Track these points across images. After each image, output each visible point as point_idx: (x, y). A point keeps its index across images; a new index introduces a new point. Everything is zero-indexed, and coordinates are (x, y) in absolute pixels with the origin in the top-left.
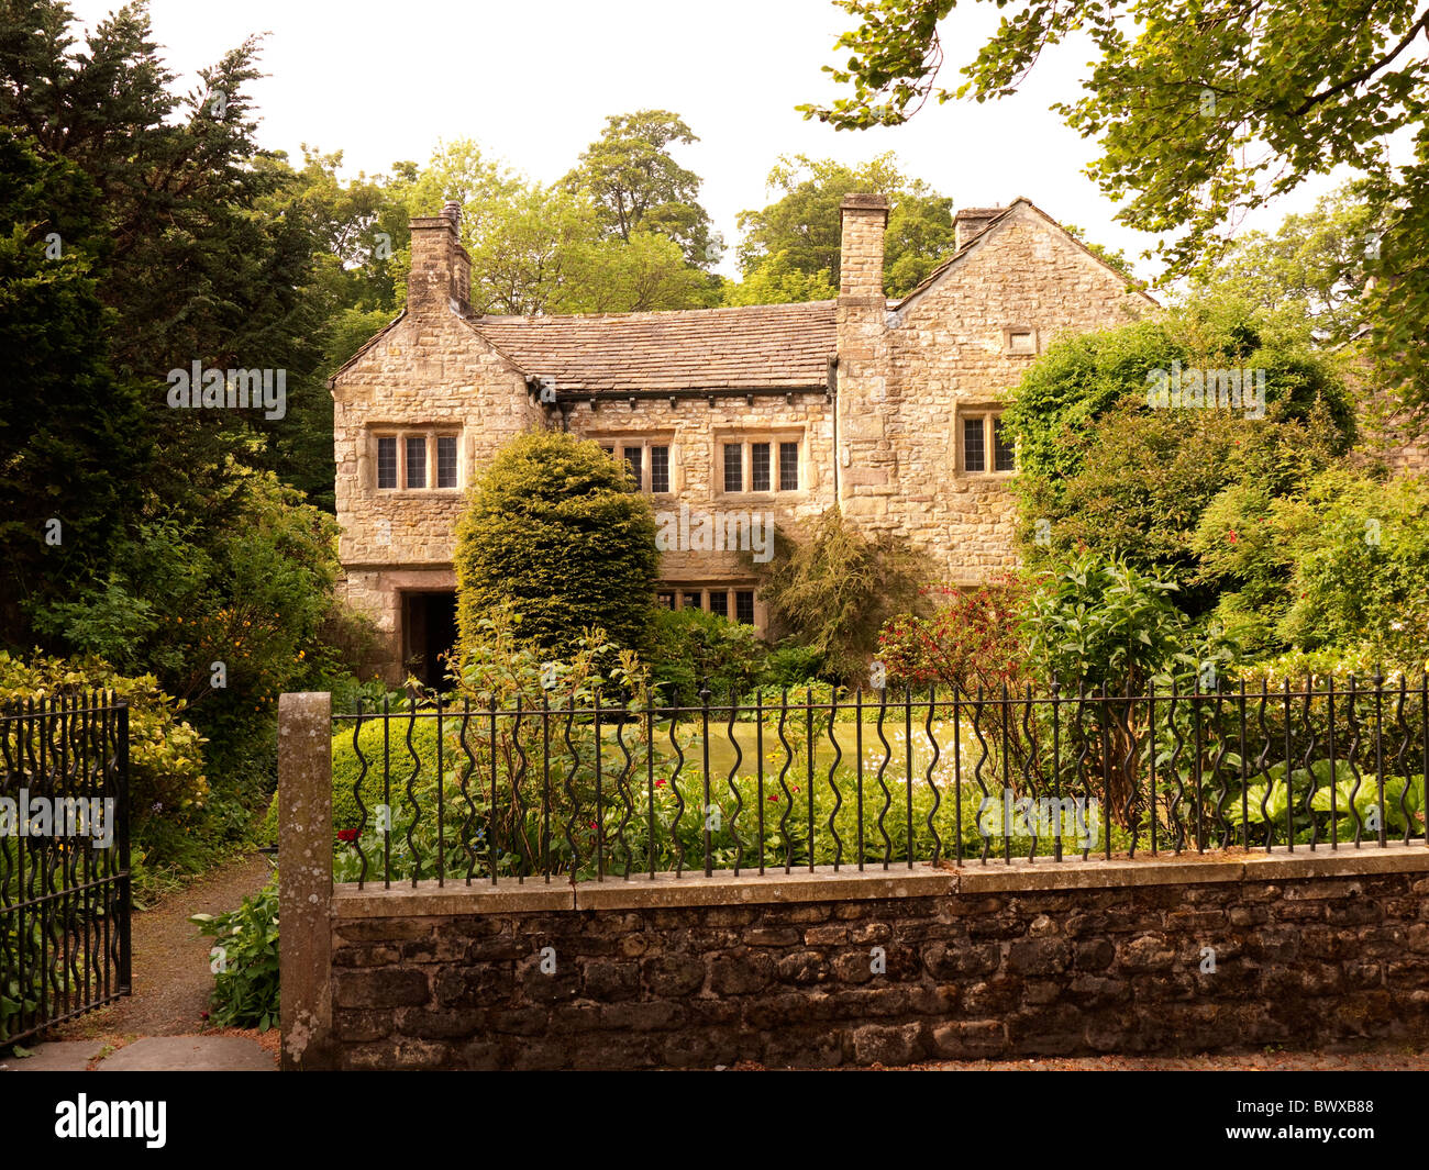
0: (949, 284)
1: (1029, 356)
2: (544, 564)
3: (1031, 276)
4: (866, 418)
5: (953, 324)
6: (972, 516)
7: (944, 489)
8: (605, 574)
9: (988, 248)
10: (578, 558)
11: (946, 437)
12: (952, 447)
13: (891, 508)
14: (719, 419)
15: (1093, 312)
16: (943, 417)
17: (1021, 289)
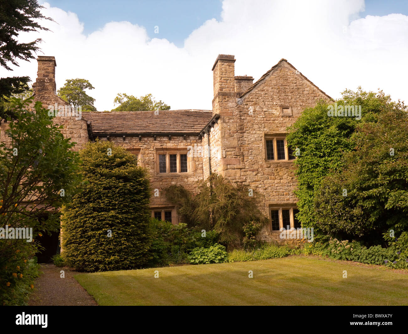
0: (259, 89)
1: (290, 117)
2: (107, 197)
3: (288, 87)
4: (231, 139)
5: (261, 104)
6: (273, 177)
7: (262, 166)
8: (134, 201)
9: (272, 76)
10: (123, 194)
11: (262, 146)
12: (264, 150)
13: (242, 174)
14: (158, 145)
15: (310, 101)
16: (260, 138)
17: (285, 92)
